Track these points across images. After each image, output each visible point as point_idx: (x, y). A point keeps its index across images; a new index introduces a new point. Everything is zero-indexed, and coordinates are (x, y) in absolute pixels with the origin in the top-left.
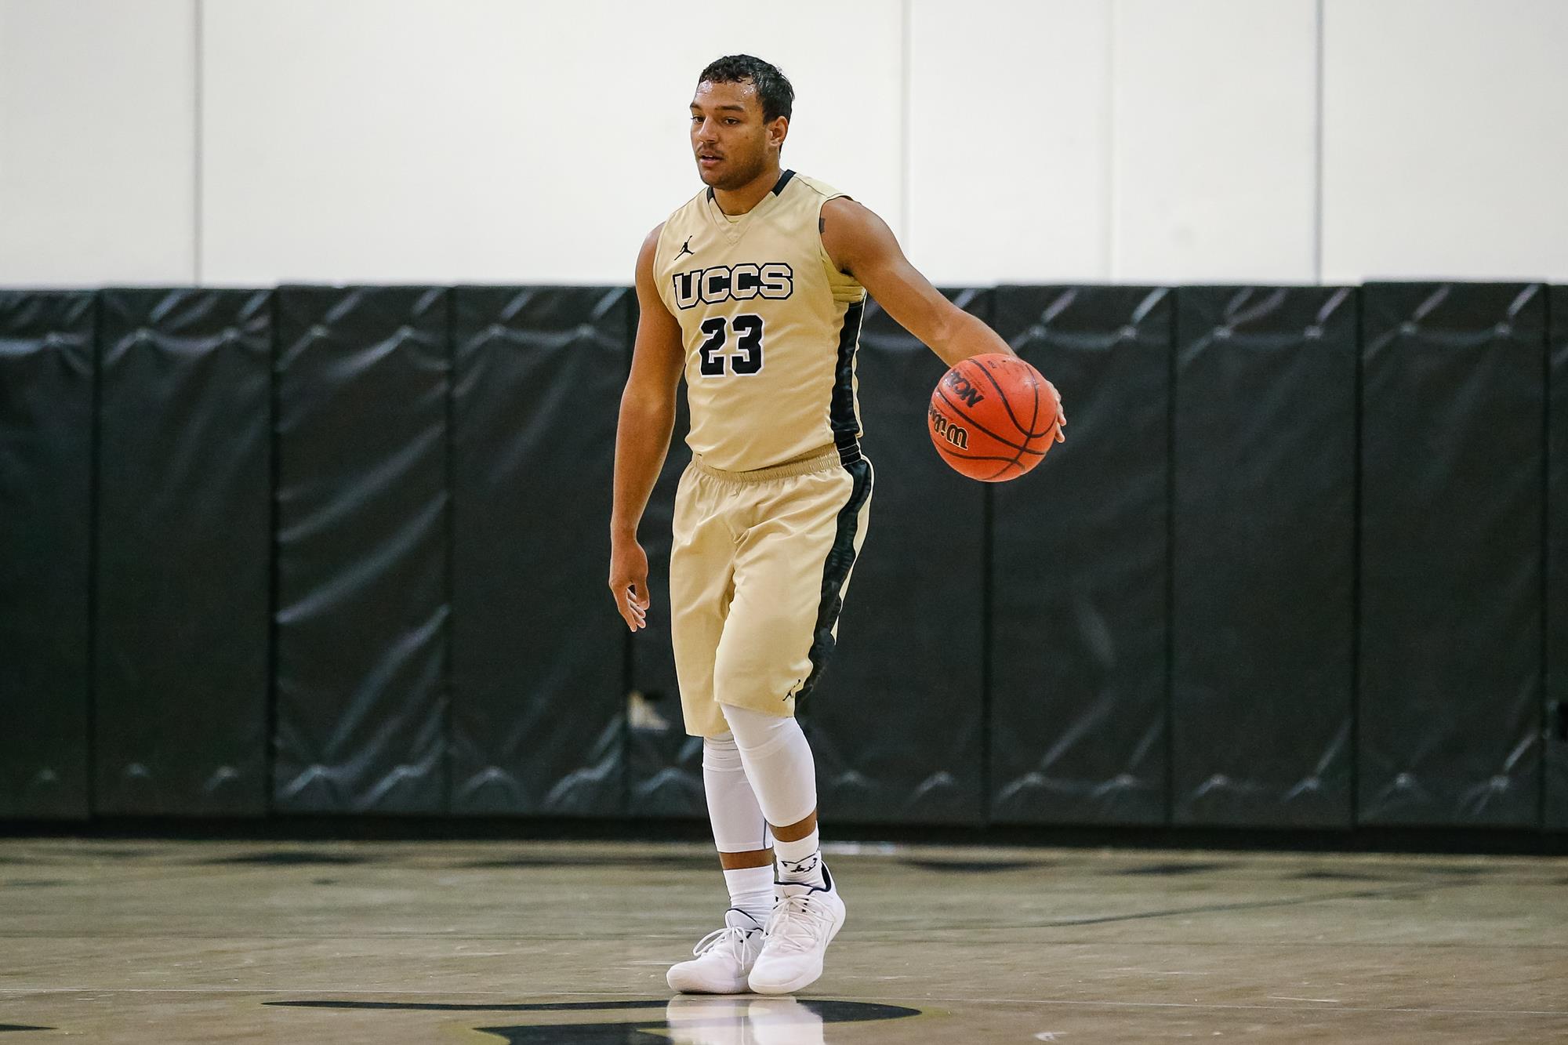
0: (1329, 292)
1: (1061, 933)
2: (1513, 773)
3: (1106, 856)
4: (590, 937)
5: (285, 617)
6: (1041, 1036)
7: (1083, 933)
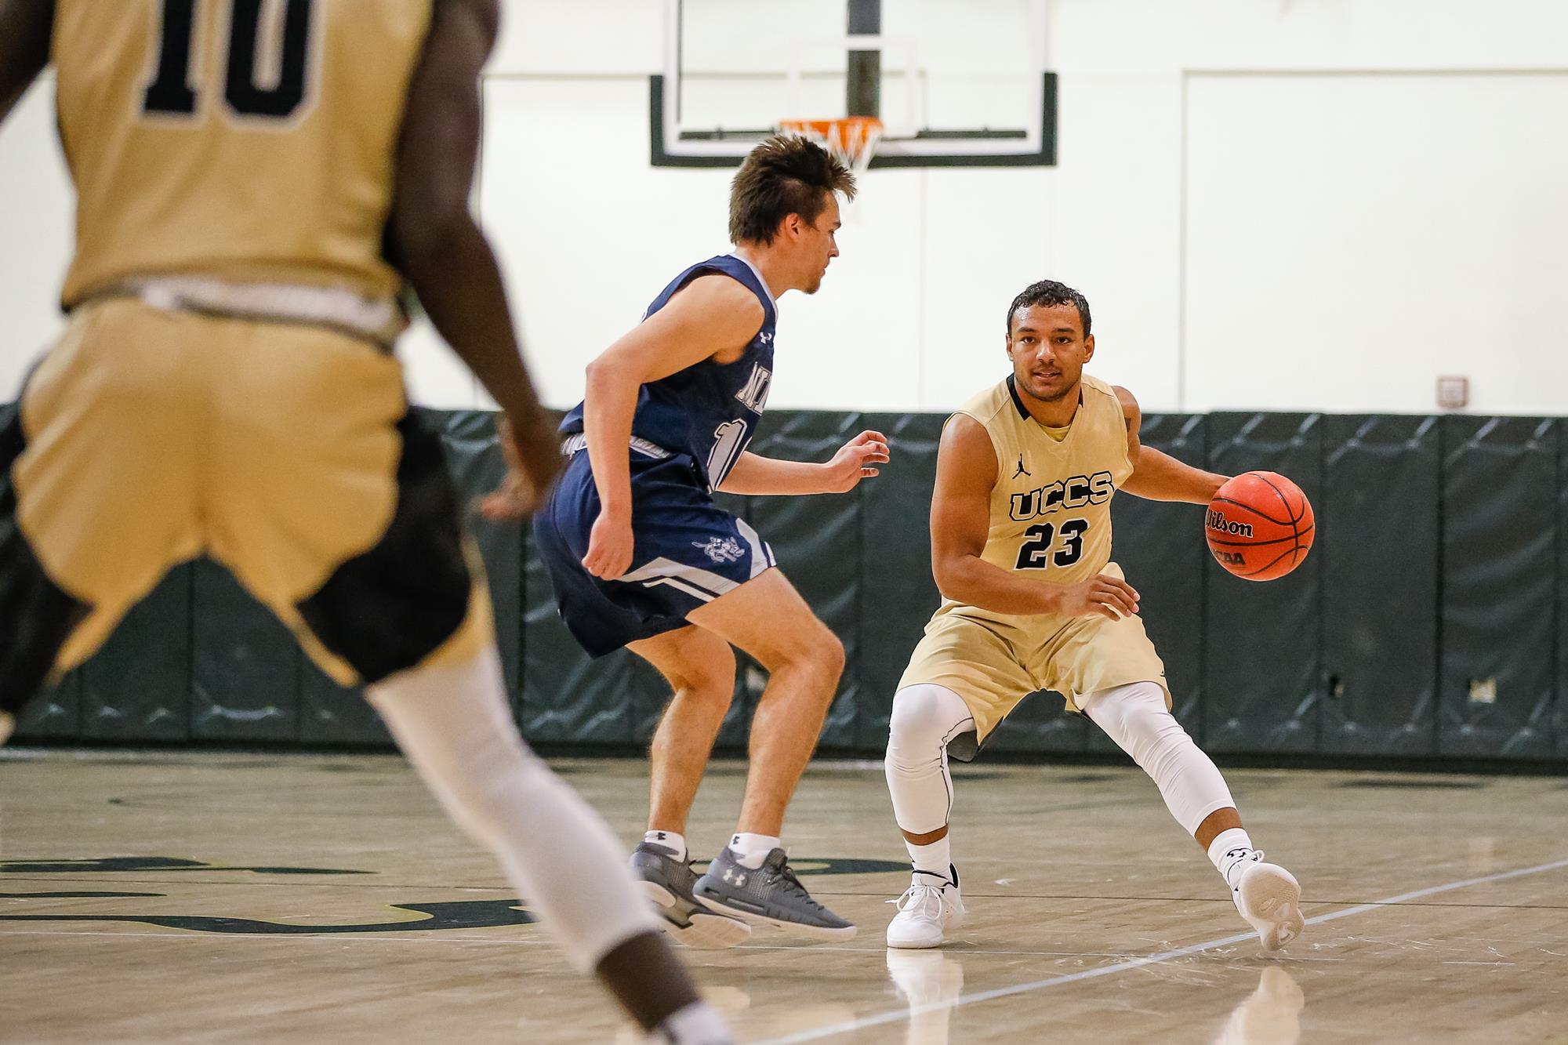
0: (1188, 417)
1: (1015, 818)
2: (1303, 719)
3: (1047, 770)
4: (720, 819)
5: (531, 617)
6: (999, 882)
7: (1030, 818)
